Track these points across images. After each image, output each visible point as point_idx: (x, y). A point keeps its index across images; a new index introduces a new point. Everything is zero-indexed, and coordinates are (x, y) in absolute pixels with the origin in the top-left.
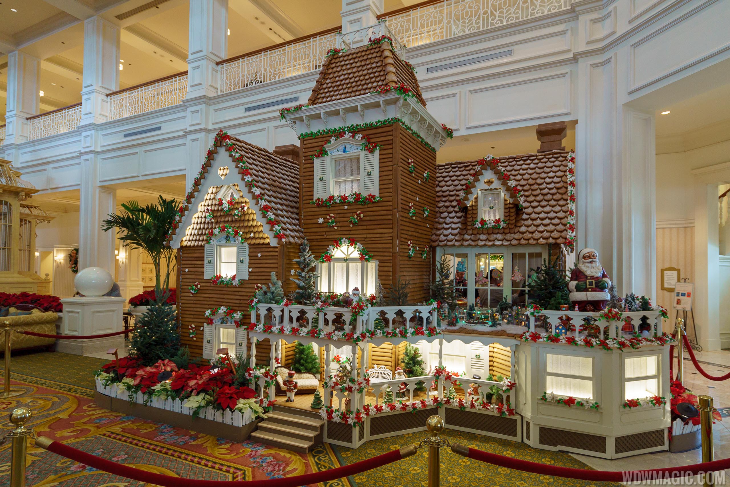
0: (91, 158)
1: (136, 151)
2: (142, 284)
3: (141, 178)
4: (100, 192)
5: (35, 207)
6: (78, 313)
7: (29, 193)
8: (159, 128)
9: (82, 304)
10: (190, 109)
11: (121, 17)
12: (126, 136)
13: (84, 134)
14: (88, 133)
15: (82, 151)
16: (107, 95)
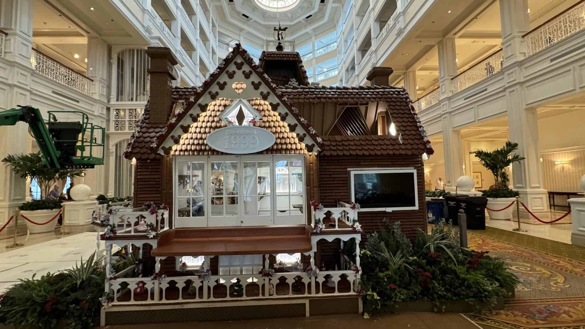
0: (447, 116)
1: (472, 107)
8: (486, 90)
10: (506, 73)
11: (455, 34)
12: (465, 99)
13: (442, 104)
14: (445, 103)
15: (443, 113)
16: (452, 79)
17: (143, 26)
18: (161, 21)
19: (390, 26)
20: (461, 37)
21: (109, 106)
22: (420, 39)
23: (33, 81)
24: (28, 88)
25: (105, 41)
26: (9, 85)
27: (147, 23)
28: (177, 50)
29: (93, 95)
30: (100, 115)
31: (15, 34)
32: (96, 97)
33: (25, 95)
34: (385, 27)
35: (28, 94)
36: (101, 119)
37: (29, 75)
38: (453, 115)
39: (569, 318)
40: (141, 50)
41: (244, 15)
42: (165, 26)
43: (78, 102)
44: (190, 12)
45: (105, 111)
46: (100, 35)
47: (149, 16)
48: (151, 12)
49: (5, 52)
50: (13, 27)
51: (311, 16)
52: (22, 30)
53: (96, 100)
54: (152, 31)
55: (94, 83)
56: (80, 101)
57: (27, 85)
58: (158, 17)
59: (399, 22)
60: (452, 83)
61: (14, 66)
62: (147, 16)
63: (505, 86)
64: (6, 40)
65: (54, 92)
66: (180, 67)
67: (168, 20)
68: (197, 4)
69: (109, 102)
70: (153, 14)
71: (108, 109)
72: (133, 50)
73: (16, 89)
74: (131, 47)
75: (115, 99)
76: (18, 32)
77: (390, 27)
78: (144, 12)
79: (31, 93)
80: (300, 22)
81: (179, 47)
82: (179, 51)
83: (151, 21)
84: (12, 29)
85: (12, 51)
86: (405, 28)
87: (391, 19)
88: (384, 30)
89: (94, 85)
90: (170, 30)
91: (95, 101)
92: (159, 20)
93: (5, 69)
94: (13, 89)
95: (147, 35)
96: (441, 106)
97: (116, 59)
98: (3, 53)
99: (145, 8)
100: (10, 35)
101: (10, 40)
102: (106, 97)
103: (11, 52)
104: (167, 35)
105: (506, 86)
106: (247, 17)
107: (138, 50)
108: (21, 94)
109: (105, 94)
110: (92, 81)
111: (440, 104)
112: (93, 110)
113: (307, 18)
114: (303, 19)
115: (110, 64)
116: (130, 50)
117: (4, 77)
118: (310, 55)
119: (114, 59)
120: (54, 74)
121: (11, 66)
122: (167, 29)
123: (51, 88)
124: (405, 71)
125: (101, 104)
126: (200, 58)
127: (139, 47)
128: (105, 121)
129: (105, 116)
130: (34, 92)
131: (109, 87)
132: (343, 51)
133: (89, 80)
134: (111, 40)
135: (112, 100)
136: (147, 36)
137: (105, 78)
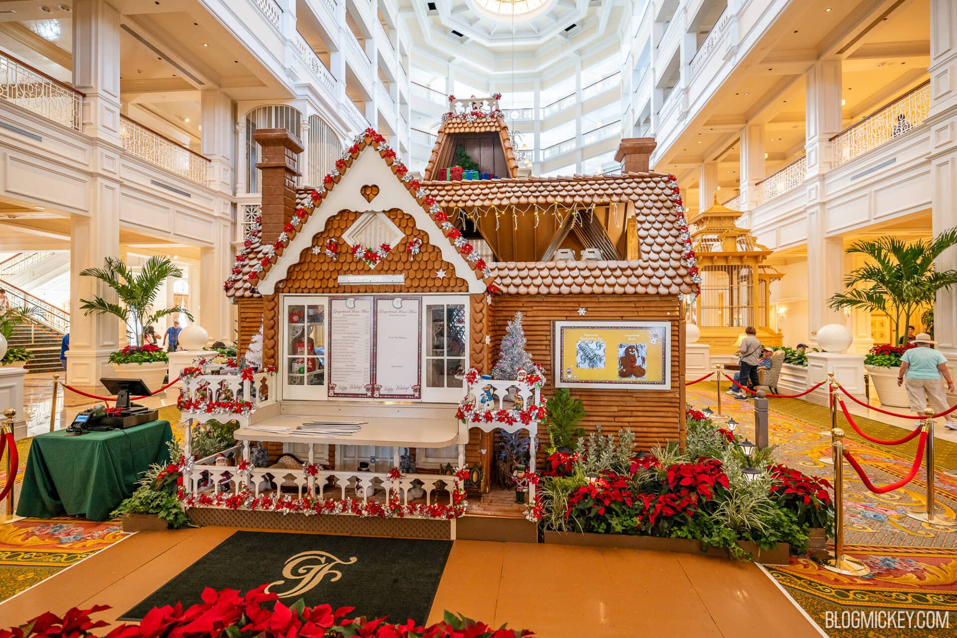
0: (817, 211)
1: (865, 193)
2: (873, 341)
3: (873, 222)
4: (827, 243)
5: (768, 267)
6: (821, 367)
7: (765, 254)
8: (894, 160)
9: (826, 359)
10: (934, 129)
11: (841, 52)
12: (853, 178)
13: (808, 188)
14: (813, 186)
15: (808, 205)
16: (830, 140)
17: (284, 68)
18: (313, 55)
19: (715, 41)
20: (853, 56)
21: (235, 202)
22: (769, 66)
23: (123, 165)
24: (116, 177)
25: (227, 95)
26: (92, 175)
27: (291, 62)
28: (339, 104)
29: (212, 183)
30: (222, 215)
31: (96, 95)
32: (215, 187)
33: (113, 189)
34: (706, 44)
35: (116, 186)
36: (223, 222)
37: (117, 157)
38: (828, 209)
39: (918, 580)
40: (282, 108)
41: (454, 32)
42: (320, 64)
43: (189, 196)
44: (361, 34)
45: (229, 210)
46: (220, 86)
47: (293, 50)
48: (296, 43)
49: (83, 124)
50: (93, 84)
51: (574, 25)
52: (106, 88)
53: (216, 192)
54: (297, 74)
55: (212, 164)
56: (192, 194)
57: (115, 174)
58: (309, 50)
59: (729, 34)
60: (830, 147)
61: (96, 145)
62: (289, 50)
63: (930, 153)
64: (83, 105)
65: (153, 182)
66: (345, 132)
67: (326, 53)
68: (374, 20)
69: (235, 194)
70: (299, 47)
71: (234, 205)
72: (270, 108)
73: (100, 180)
74: (267, 103)
75: (244, 190)
76: (100, 92)
77: (714, 44)
78: (284, 45)
79: (122, 185)
80: (554, 38)
81: (344, 98)
82: (343, 105)
83: (296, 59)
84: (92, 87)
85: (92, 121)
86: (739, 46)
87: (716, 28)
88: (703, 49)
89: (213, 167)
90: (329, 70)
91: (214, 193)
92: (309, 55)
93: (84, 150)
94: (96, 180)
95: (290, 82)
96: (806, 192)
97: (245, 125)
98: (81, 125)
99: (285, 36)
100: (89, 97)
101: (89, 104)
102: (230, 187)
103: (91, 124)
104: (323, 79)
105: (932, 154)
106: (461, 35)
107: (276, 108)
108: (107, 187)
109: (228, 181)
110: (210, 161)
111: (805, 188)
112: (212, 208)
113: (567, 30)
114: (561, 33)
115: (236, 133)
116: (265, 108)
117: (83, 162)
118: (573, 98)
119: (240, 124)
120: (153, 153)
121: (92, 145)
122: (323, 69)
123: (149, 176)
124: (744, 125)
125: (223, 198)
126: (379, 114)
127: (278, 103)
128: (229, 224)
129: (229, 218)
130: (126, 183)
131: (235, 170)
132: (632, 89)
133: (204, 160)
134: (237, 92)
135: (239, 190)
136: (290, 85)
137: (228, 156)
